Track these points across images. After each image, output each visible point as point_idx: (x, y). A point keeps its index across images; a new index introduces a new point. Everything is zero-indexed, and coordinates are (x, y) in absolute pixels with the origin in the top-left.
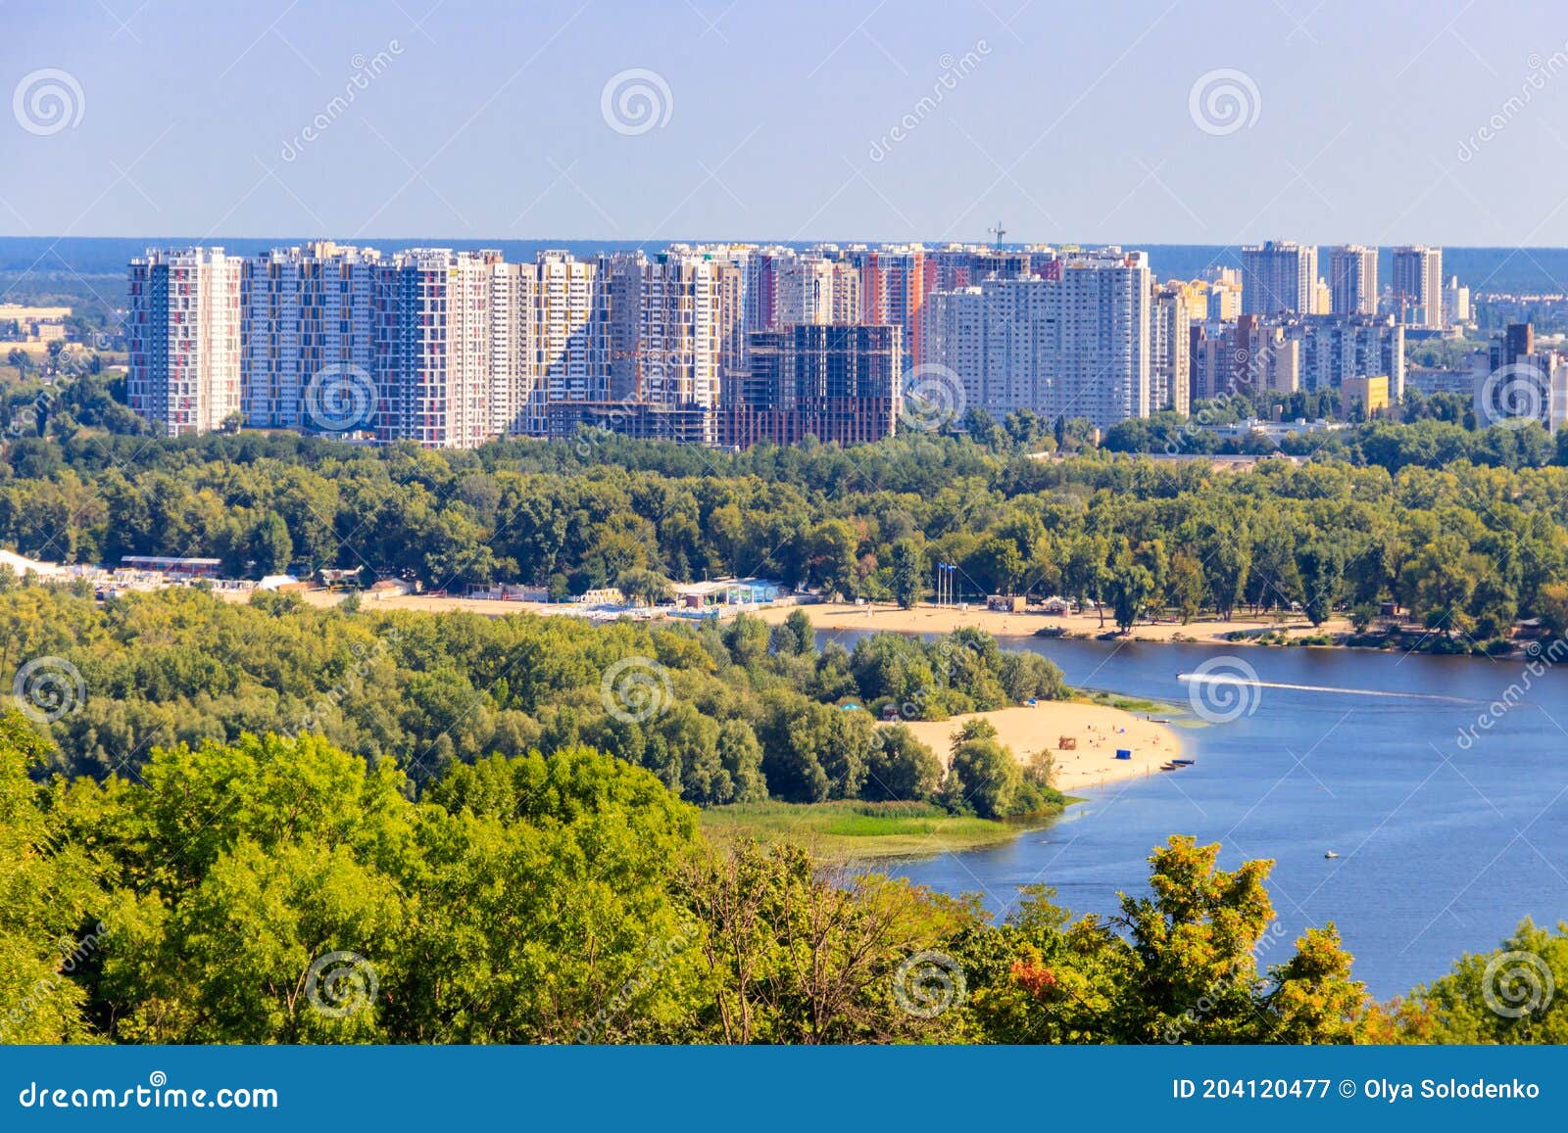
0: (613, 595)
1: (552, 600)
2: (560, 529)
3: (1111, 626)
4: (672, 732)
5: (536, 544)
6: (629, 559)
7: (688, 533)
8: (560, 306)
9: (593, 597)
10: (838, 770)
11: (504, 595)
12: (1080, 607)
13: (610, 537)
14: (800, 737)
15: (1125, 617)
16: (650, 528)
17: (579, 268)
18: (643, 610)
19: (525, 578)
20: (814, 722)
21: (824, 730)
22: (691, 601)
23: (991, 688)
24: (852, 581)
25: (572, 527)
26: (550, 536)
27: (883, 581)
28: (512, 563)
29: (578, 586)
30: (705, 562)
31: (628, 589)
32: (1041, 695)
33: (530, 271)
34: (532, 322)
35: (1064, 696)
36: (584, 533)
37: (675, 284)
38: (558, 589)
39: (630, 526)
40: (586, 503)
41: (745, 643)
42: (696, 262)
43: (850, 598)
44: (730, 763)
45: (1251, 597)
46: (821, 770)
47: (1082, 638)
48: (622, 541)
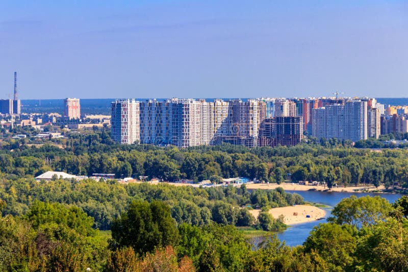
0: (208, 182)
1: (194, 183)
2: (197, 166)
3: (327, 188)
4: (189, 210)
5: (191, 170)
6: (212, 172)
7: (229, 167)
8: (220, 113)
9: (204, 182)
10: (230, 220)
11: (183, 182)
12: (321, 184)
13: (208, 167)
14: (221, 211)
15: (330, 186)
16: (218, 165)
17: (225, 103)
18: (216, 185)
19: (188, 178)
20: (224, 208)
21: (227, 210)
22: (227, 183)
23: (283, 201)
24: (267, 177)
25: (200, 165)
26: (194, 167)
27: (274, 178)
28: (185, 174)
29: (200, 180)
30: (234, 174)
31: (212, 180)
32: (297, 203)
33: (212, 104)
34: (213, 117)
35: (304, 204)
36: (203, 167)
37: (248, 107)
38: (196, 180)
39: (214, 165)
40: (204, 160)
41: (229, 192)
42: (253, 101)
43: (266, 182)
44: (203, 218)
45: (362, 181)
46: (226, 219)
47: (320, 191)
48: (212, 168)
